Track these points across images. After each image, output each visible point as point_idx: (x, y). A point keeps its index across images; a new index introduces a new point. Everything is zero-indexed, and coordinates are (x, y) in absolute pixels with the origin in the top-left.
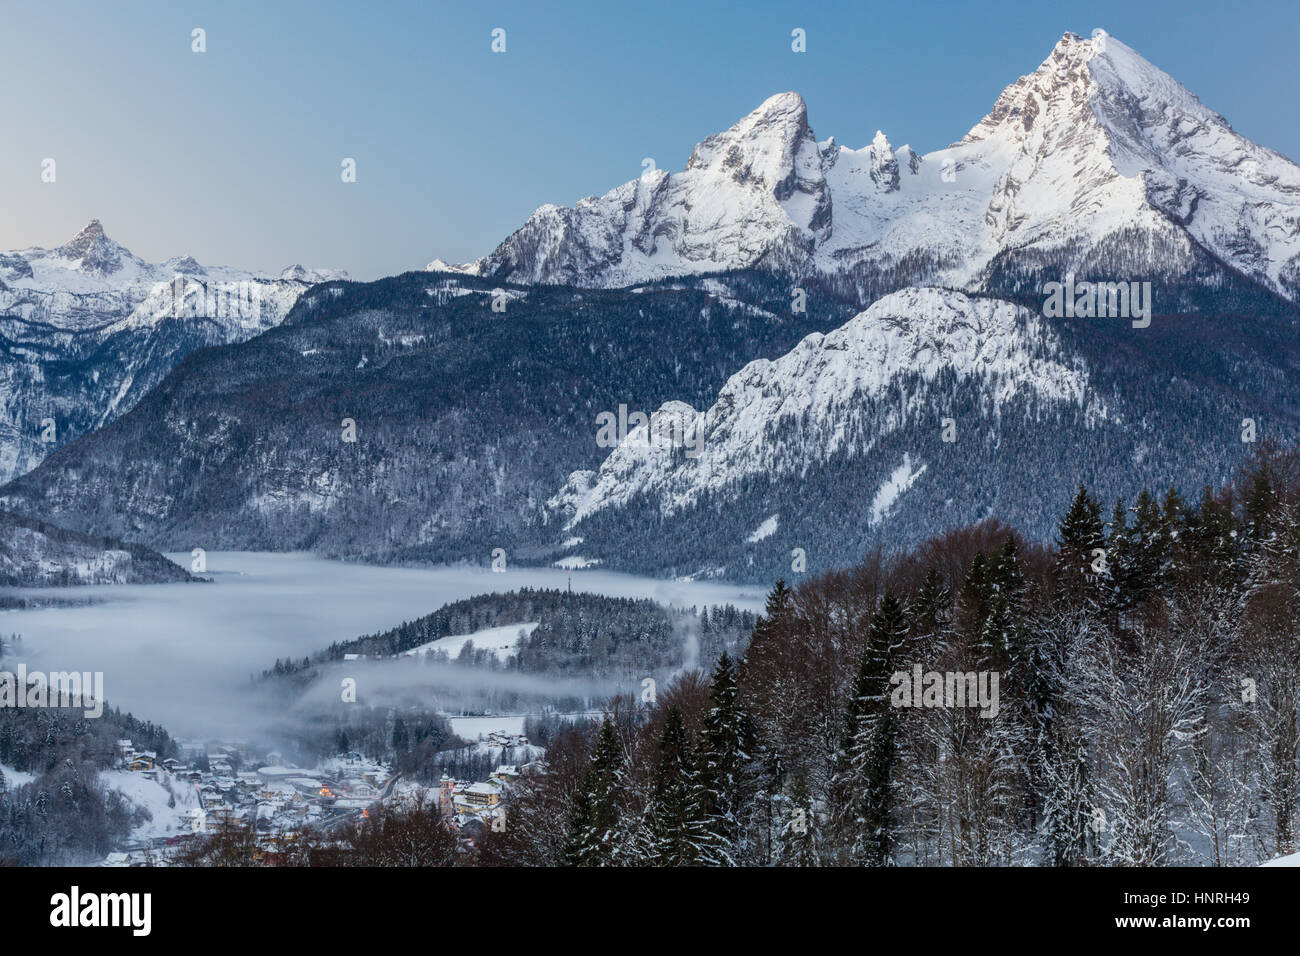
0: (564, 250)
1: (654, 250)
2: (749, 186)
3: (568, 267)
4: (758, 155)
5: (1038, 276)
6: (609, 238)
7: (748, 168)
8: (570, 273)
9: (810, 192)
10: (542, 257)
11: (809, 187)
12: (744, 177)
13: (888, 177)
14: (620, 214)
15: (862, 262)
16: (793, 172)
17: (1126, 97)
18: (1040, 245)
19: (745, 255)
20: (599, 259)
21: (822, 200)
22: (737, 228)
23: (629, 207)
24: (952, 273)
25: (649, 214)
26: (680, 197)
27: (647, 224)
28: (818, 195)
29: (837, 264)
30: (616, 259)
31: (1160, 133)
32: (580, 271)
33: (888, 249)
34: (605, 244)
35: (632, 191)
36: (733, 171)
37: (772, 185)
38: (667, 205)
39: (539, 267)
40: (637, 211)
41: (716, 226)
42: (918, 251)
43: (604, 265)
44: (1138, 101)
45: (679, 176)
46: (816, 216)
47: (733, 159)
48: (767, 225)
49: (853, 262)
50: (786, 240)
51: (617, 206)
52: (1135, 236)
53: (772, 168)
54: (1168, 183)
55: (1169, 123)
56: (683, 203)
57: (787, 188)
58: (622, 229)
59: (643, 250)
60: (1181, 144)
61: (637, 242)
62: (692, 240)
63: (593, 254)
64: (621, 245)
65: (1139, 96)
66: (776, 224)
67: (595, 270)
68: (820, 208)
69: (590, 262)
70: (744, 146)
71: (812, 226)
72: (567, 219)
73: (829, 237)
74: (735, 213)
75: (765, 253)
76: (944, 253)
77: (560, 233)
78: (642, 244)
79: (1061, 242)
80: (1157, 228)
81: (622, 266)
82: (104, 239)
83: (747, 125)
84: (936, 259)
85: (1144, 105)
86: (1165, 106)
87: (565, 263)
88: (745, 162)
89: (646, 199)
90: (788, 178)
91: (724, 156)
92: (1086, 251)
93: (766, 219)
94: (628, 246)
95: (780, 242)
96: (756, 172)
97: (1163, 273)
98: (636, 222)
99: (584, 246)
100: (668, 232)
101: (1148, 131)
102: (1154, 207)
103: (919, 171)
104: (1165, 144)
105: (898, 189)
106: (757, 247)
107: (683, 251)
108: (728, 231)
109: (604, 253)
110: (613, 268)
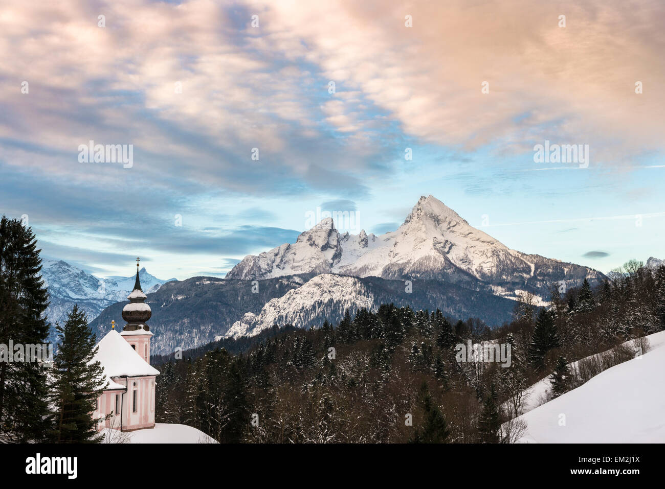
0: (252, 268)
1: (284, 268)
2: (314, 247)
3: (253, 274)
4: (317, 237)
5: (397, 272)
6: (268, 265)
7: (314, 242)
8: (254, 276)
9: (333, 248)
10: (245, 271)
11: (333, 247)
12: (312, 244)
13: (364, 243)
14: (273, 257)
15: (348, 270)
16: (328, 242)
17: (433, 215)
18: (399, 262)
19: (310, 268)
20: (264, 271)
21: (337, 251)
22: (309, 261)
23: (276, 255)
24: (374, 272)
25: (283, 257)
26: (293, 251)
27: (282, 260)
28: (335, 249)
29: (340, 270)
30: (270, 271)
31: (444, 226)
32: (257, 275)
33: (356, 265)
34: (266, 267)
35: (277, 250)
37: (320, 246)
38: (289, 254)
39: (244, 274)
40: (278, 256)
41: (303, 260)
42: (365, 265)
43: (266, 273)
44: (438, 216)
45: (293, 245)
46: (334, 256)
47: (310, 239)
48: (318, 259)
49: (345, 269)
50: (323, 263)
51: (272, 255)
52: (428, 258)
53: (321, 242)
54: (442, 241)
55: (447, 223)
56: (294, 253)
57: (325, 248)
58: (274, 262)
59: (280, 268)
60: (451, 229)
61: (278, 266)
62: (296, 264)
63: (262, 270)
64: (272, 267)
65: (438, 215)
66: (320, 258)
67: (262, 275)
68: (336, 253)
69: (260, 273)
70: (313, 235)
71: (333, 259)
72: (255, 259)
73: (339, 262)
74: (309, 255)
75: (316, 268)
76: (373, 266)
77: (252, 264)
78: (280, 266)
79: (405, 261)
80: (435, 255)
81: (272, 273)
82: (146, 273)
84: (370, 268)
85: (439, 218)
86: (446, 218)
87: (252, 273)
88: (313, 240)
89: (282, 252)
90: (326, 244)
91: (308, 238)
92: (413, 263)
93: (318, 257)
94: (275, 267)
95: (321, 264)
96: (316, 243)
97: (434, 269)
98: (278, 259)
99: (260, 268)
100: (289, 262)
101: (440, 225)
102: (435, 249)
103: (375, 241)
104: (445, 229)
105: (367, 247)
106: (314, 266)
107: (293, 268)
108: (306, 261)
109: (266, 270)
110: (268, 274)
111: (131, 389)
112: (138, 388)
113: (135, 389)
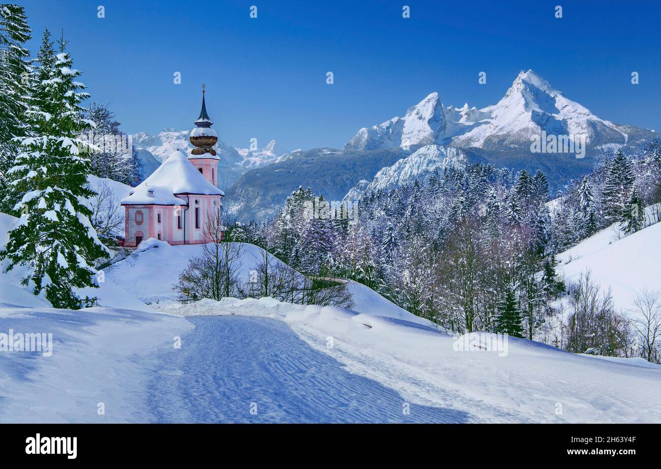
2: (422, 120)
4: (424, 112)
7: (421, 115)
11: (438, 120)
12: (420, 118)
16: (434, 116)
19: (418, 140)
22: (417, 133)
24: (476, 143)
25: (394, 129)
27: (393, 133)
28: (441, 123)
29: (444, 142)
30: (382, 143)
32: (371, 147)
33: (459, 137)
35: (389, 124)
36: (417, 116)
37: (427, 119)
38: (399, 127)
39: (359, 145)
40: (390, 129)
41: (411, 133)
42: (468, 137)
43: (378, 145)
45: (403, 119)
47: (417, 114)
49: (449, 141)
51: (384, 127)
53: (428, 115)
56: (403, 126)
57: (432, 121)
58: (386, 134)
62: (405, 136)
63: (376, 142)
68: (441, 127)
69: (374, 144)
70: (421, 109)
71: (439, 132)
72: (369, 132)
74: (417, 128)
75: (423, 139)
77: (366, 136)
78: (391, 138)
83: (423, 102)
89: (393, 125)
90: (432, 118)
91: (415, 112)
93: (425, 130)
95: (428, 136)
98: (390, 132)
99: (373, 140)
100: (399, 135)
107: (403, 140)
109: (379, 141)
111: (193, 206)
112: (200, 206)
113: (197, 206)
